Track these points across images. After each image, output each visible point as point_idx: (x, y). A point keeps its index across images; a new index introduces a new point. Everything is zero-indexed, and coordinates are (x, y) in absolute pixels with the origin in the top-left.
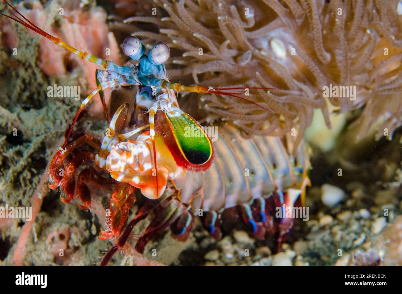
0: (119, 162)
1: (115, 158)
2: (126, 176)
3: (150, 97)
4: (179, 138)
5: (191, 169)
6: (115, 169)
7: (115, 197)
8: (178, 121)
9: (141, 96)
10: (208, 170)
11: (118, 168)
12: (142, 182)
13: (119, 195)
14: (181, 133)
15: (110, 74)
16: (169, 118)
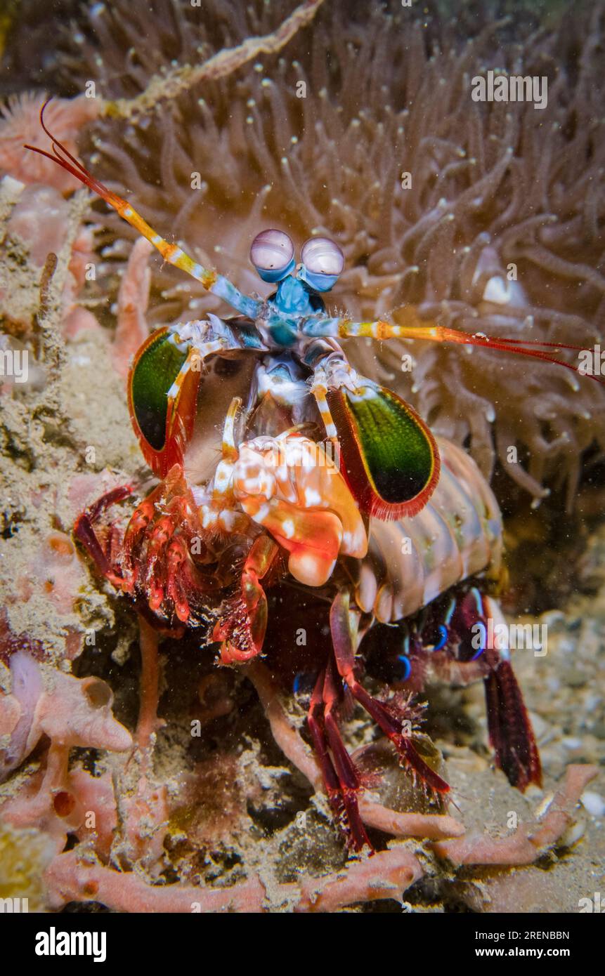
0: (262, 473)
1: (252, 464)
2: (273, 514)
3: (292, 376)
4: (367, 447)
5: (385, 514)
6: (253, 489)
7: (251, 569)
8: (371, 410)
9: (272, 376)
10: (416, 516)
11: (261, 486)
12: (298, 537)
13: (259, 565)
14: (374, 436)
15: (211, 327)
16: (351, 405)
